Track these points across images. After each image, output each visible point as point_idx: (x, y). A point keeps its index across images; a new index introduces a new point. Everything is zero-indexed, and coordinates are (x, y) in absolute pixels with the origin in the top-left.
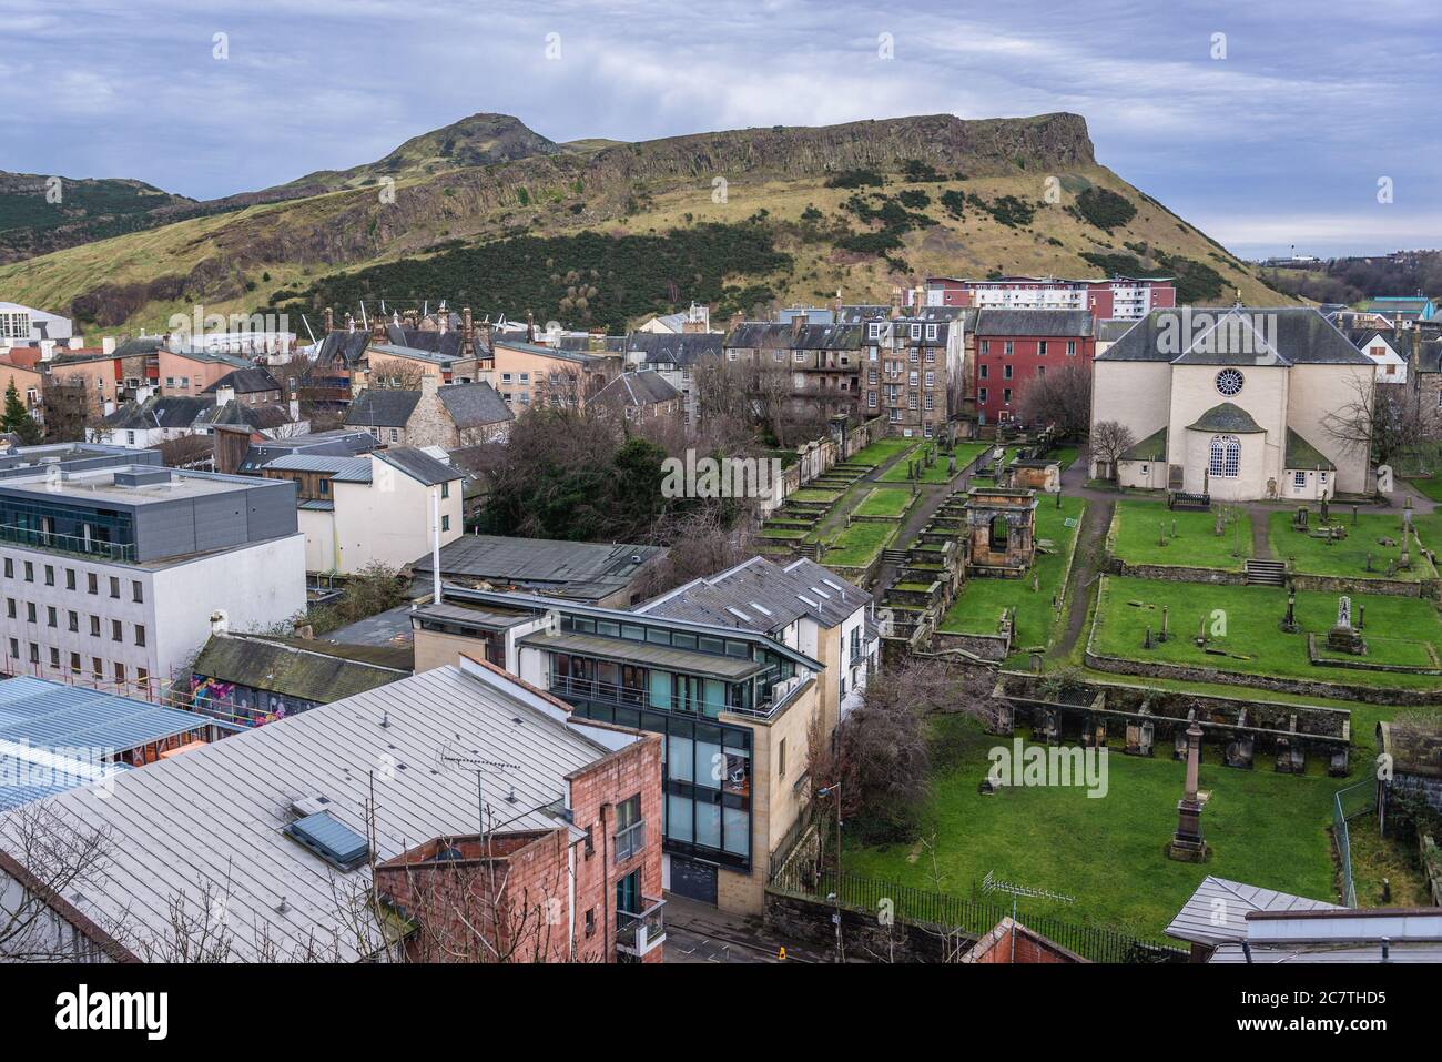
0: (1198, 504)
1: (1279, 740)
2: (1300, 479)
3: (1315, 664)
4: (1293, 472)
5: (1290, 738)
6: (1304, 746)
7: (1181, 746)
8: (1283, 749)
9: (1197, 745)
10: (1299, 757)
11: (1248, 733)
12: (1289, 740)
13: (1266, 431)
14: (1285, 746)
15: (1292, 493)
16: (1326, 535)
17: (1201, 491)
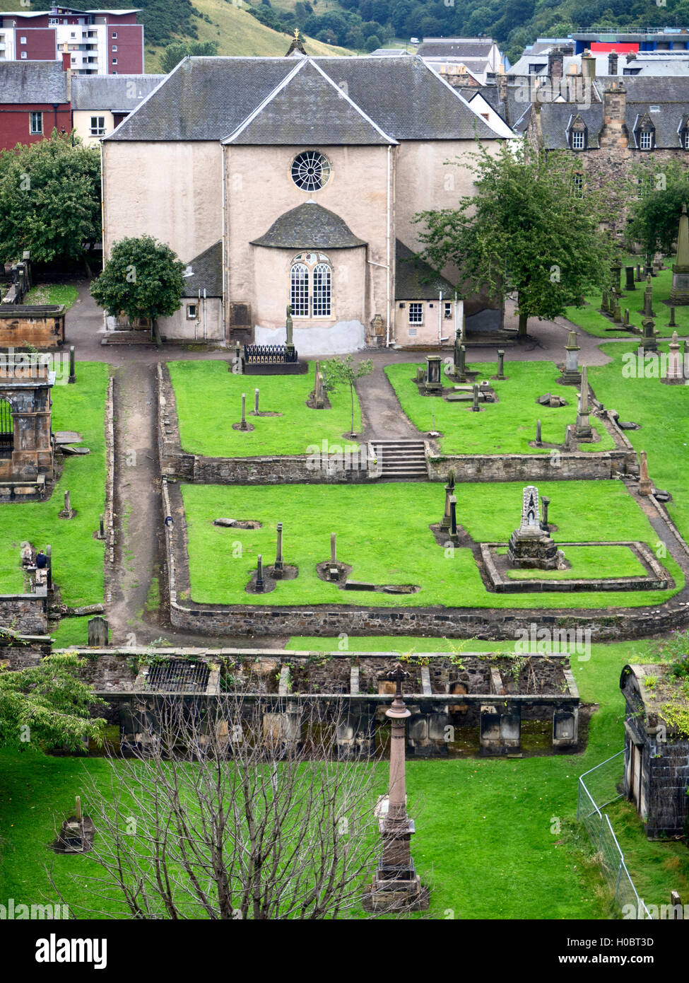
0: (280, 361)
1: (483, 709)
2: (416, 315)
3: (500, 590)
4: (408, 304)
5: (497, 703)
6: (517, 712)
7: (344, 734)
8: (490, 722)
9: (402, 733)
10: (512, 730)
11: (439, 703)
12: (497, 708)
13: (366, 246)
14: (493, 715)
15: (408, 334)
16: (470, 395)
17: (282, 341)
